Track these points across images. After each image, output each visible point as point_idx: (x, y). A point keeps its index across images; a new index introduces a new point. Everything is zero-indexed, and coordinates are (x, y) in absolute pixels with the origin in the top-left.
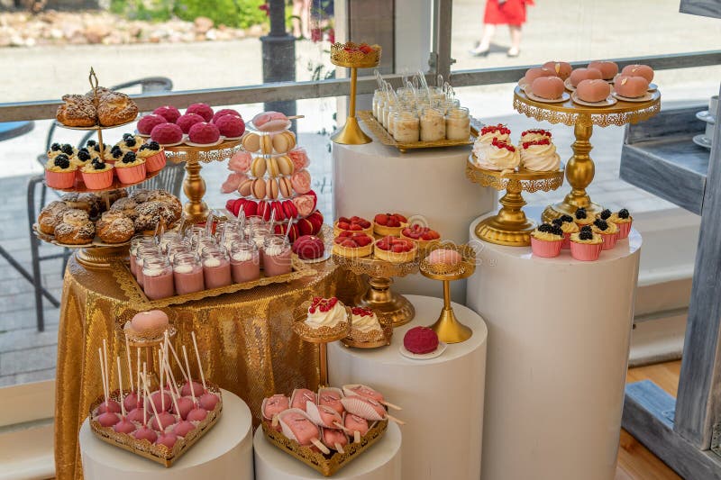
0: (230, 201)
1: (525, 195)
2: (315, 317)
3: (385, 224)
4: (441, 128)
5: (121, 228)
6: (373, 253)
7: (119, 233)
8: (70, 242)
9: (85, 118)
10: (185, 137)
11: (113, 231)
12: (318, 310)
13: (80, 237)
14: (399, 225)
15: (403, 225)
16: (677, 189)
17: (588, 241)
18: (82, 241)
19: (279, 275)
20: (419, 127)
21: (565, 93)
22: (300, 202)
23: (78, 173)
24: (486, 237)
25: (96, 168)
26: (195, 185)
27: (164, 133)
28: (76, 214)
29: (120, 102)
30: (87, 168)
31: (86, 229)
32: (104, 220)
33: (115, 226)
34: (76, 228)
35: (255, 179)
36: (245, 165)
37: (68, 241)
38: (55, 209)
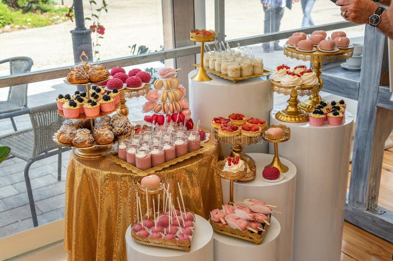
0: (146, 117)
1: (299, 97)
2: (232, 167)
3: (235, 119)
4: (251, 69)
5: (110, 136)
6: (241, 134)
7: (109, 138)
8: (85, 146)
9: (85, 79)
10: (125, 85)
11: (106, 138)
12: (232, 164)
13: (89, 143)
14: (242, 119)
15: (244, 119)
16: (343, 89)
17: (338, 116)
18: (90, 145)
19: (198, 150)
20: (241, 69)
21: (314, 48)
22: (187, 113)
23: (82, 108)
24: (281, 119)
25: (92, 106)
26: (123, 110)
27: (116, 84)
28: (85, 131)
29: (102, 69)
30: (87, 106)
31: (91, 138)
32: (99, 132)
33: (107, 135)
34: (86, 138)
35: (162, 104)
36: (157, 96)
37: (83, 146)
38: (67, 130)
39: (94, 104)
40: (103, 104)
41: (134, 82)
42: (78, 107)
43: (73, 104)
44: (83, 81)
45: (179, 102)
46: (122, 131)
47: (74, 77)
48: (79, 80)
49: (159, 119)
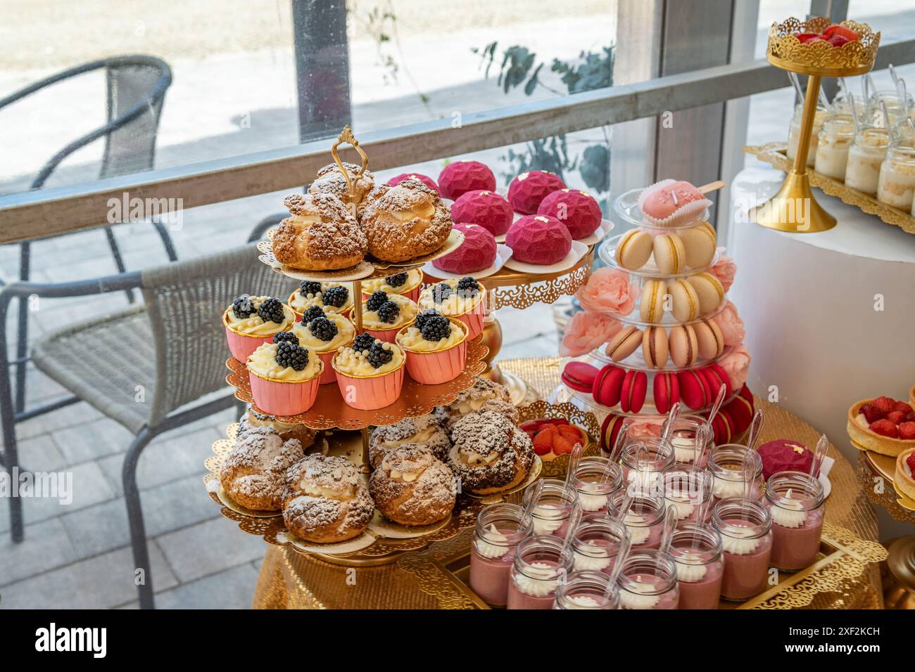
5: (440, 493)
7: (437, 505)
8: (332, 539)
10: (503, 254)
11: (426, 503)
13: (352, 525)
18: (355, 532)
22: (740, 366)
23: (330, 376)
25: (376, 365)
28: (337, 474)
29: (423, 206)
30: (351, 364)
31: (362, 504)
32: (394, 475)
33: (428, 489)
34: (344, 505)
35: (643, 328)
36: (625, 297)
37: (327, 539)
38: (264, 455)
39: (381, 357)
40: (417, 353)
41: (542, 243)
42: (311, 371)
43: (292, 356)
44: (339, 263)
45: (712, 323)
46: (494, 469)
47: (302, 243)
48: (323, 258)
49: (629, 385)
